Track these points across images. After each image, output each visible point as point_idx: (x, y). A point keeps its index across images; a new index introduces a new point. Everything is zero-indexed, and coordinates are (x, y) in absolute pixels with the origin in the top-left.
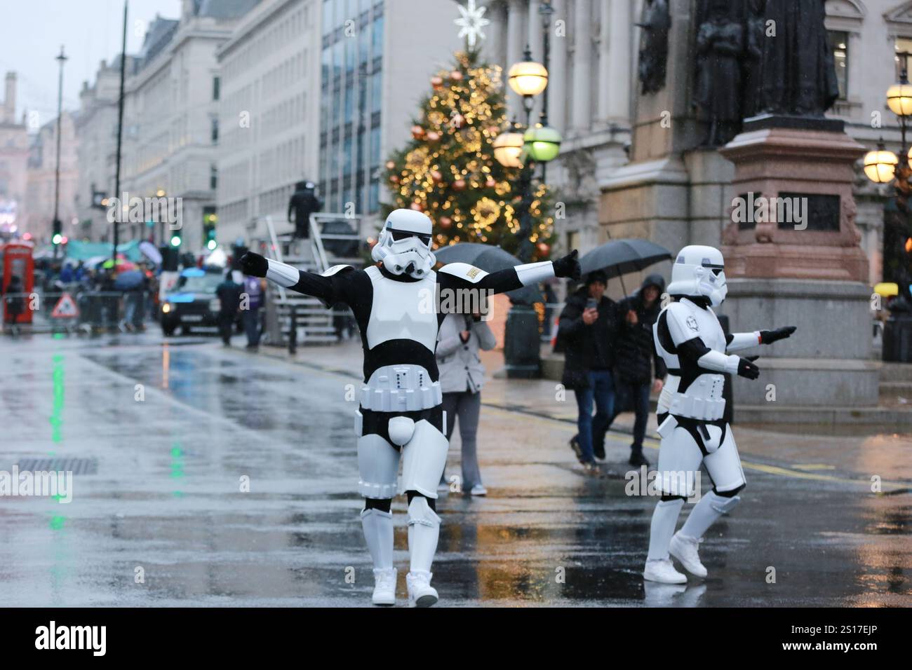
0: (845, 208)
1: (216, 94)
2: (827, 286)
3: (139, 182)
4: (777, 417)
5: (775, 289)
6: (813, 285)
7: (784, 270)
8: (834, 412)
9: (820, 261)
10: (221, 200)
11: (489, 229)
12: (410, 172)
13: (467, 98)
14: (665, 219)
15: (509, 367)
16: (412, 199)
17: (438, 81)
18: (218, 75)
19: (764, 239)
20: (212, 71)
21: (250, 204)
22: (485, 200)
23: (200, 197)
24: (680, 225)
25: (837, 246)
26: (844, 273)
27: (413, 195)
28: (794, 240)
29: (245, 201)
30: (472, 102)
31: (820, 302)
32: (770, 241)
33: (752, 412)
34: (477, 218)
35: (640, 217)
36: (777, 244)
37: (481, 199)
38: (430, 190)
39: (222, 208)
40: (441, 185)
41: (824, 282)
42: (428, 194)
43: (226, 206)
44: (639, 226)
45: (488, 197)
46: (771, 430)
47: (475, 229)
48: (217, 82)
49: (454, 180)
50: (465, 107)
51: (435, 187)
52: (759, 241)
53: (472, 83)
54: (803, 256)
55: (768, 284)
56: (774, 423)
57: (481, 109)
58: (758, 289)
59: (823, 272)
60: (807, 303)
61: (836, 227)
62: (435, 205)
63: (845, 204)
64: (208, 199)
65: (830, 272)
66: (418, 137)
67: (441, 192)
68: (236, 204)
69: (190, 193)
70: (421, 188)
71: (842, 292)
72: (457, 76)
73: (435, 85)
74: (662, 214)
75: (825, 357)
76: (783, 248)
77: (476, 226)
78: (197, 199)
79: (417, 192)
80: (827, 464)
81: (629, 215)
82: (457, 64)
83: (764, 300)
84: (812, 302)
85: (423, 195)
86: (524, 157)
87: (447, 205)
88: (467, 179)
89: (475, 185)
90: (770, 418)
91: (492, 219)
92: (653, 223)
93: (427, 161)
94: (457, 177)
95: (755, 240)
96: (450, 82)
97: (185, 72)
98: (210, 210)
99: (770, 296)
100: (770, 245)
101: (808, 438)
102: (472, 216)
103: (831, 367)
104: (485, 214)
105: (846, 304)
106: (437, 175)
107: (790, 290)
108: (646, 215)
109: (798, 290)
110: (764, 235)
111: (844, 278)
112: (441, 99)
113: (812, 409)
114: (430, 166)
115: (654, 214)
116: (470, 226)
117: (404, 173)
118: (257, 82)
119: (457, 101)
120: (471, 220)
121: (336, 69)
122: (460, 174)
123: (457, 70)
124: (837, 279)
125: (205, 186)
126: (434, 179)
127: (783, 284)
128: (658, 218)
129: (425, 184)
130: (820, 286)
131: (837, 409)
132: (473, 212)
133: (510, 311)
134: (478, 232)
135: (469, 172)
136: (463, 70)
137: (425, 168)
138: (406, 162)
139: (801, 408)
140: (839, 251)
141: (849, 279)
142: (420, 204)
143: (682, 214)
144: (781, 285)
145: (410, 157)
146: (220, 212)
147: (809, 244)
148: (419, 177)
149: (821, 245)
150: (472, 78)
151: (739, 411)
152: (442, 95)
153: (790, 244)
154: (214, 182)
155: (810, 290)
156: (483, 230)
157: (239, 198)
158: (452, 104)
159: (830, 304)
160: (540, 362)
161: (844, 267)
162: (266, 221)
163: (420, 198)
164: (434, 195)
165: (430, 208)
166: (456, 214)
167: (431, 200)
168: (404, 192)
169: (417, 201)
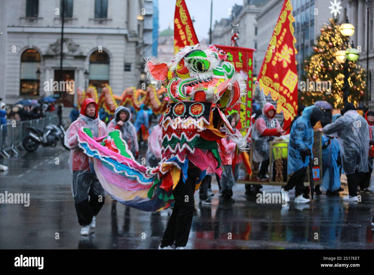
1: (256, 33)
10: (258, 72)
11: (342, 86)
12: (313, 64)
13: (334, 36)
16: (313, 74)
17: (323, 30)
18: (257, 26)
20: (255, 24)
27: (314, 72)
30: (335, 38)
34: (337, 81)
37: (339, 74)
38: (320, 71)
39: (258, 75)
40: (324, 69)
42: (319, 72)
45: (341, 73)
47: (336, 86)
48: (256, 29)
49: (329, 67)
50: (333, 39)
51: (322, 70)
53: (335, 30)
57: (339, 40)
62: (322, 76)
64: (253, 72)
66: (316, 51)
67: (324, 72)
70: (316, 70)
72: (330, 28)
73: (322, 31)
77: (337, 84)
82: (330, 23)
85: (317, 72)
86: (346, 59)
87: (326, 76)
88: (333, 67)
89: (337, 69)
91: (342, 82)
93: (319, 60)
94: (330, 66)
96: (327, 30)
97: (245, 25)
98: (254, 76)
102: (336, 81)
104: (340, 80)
106: (322, 65)
112: (324, 36)
114: (320, 62)
116: (335, 84)
117: (311, 64)
118: (270, 28)
119: (330, 38)
120: (335, 82)
121: (298, 24)
122: (331, 64)
123: (330, 26)
126: (321, 67)
129: (318, 69)
132: (336, 79)
134: (338, 86)
135: (334, 64)
136: (332, 25)
137: (318, 63)
138: (311, 60)
142: (317, 76)
145: (312, 58)
148: (316, 66)
150: (336, 28)
152: (325, 35)
154: (255, 66)
156: (340, 86)
158: (328, 38)
163: (316, 74)
164: (321, 73)
165: (320, 78)
166: (329, 80)
167: (320, 74)
168: (310, 71)
169: (315, 75)
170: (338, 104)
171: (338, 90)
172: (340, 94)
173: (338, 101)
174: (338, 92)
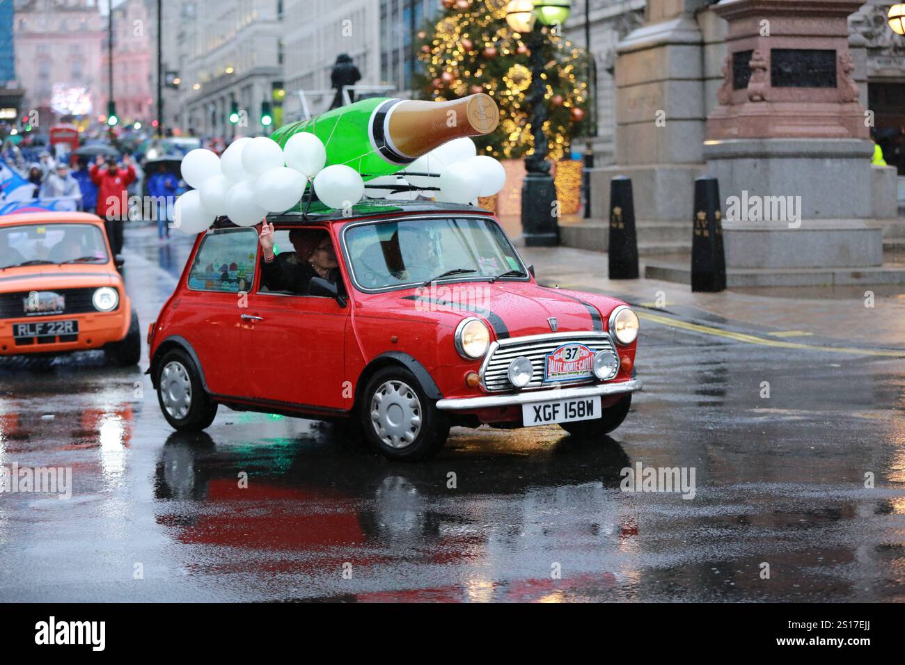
0: (841, 63)
2: (824, 144)
3: (209, 60)
4: (773, 281)
5: (769, 149)
6: (809, 143)
7: (779, 129)
8: (833, 274)
9: (816, 119)
10: (288, 75)
11: (522, 96)
12: (441, 41)
14: (680, 79)
15: (526, 235)
16: (443, 68)
19: (758, 98)
21: (315, 77)
22: (517, 66)
23: (268, 72)
24: (696, 86)
25: (834, 102)
26: (841, 130)
27: (445, 64)
28: (789, 98)
29: (311, 75)
31: (818, 160)
32: (763, 99)
33: (747, 276)
34: (509, 84)
35: (654, 79)
36: (771, 102)
37: (513, 66)
38: (461, 59)
39: (289, 82)
40: (471, 53)
41: (820, 140)
42: (459, 63)
43: (293, 81)
44: (654, 87)
45: (520, 64)
46: (763, 295)
47: (507, 97)
49: (485, 48)
51: (467, 57)
52: (751, 100)
54: (798, 114)
55: (761, 143)
56: (770, 287)
58: (752, 150)
59: (820, 130)
60: (803, 162)
61: (832, 83)
62: (467, 73)
63: (841, 58)
64: (275, 75)
65: (827, 130)
66: (448, 6)
67: (472, 60)
68: (302, 78)
69: (258, 69)
70: (452, 58)
71: (840, 150)
74: (675, 75)
75: (824, 218)
76: (778, 106)
77: (508, 93)
78: (266, 75)
79: (448, 61)
80: (807, 330)
81: (644, 77)
83: (758, 161)
84: (810, 160)
85: (454, 63)
87: (479, 74)
88: (497, 46)
89: (506, 52)
90: (767, 283)
91: (525, 85)
92: (667, 84)
93: (458, 30)
94: (488, 45)
95: (748, 100)
98: (278, 85)
99: (764, 156)
100: (764, 104)
101: (800, 302)
102: (504, 83)
103: (830, 228)
104: (517, 81)
105: (845, 162)
106: (468, 44)
107: (785, 149)
108: (660, 76)
109: (792, 149)
110: (756, 94)
111: (841, 136)
113: (811, 271)
114: (461, 35)
115: (667, 76)
116: (502, 93)
117: (435, 43)
120: (503, 86)
122: (491, 41)
124: (835, 136)
125: (272, 62)
126: (465, 48)
127: (777, 144)
128: (671, 79)
129: (456, 53)
130: (816, 144)
131: (837, 271)
132: (505, 79)
133: (527, 179)
134: (511, 98)
135: (500, 39)
137: (456, 37)
138: (436, 31)
139: (799, 271)
140: (837, 107)
141: (847, 136)
142: (453, 73)
143: (697, 74)
144: (773, 144)
145: (440, 27)
146: (287, 87)
147: (804, 101)
148: (450, 46)
149: (818, 102)
151: (734, 275)
153: (784, 101)
154: (281, 59)
155: (805, 149)
156: (516, 97)
157: (305, 71)
159: (828, 162)
160: (557, 230)
161: (842, 125)
162: (298, 96)
163: (452, 67)
164: (465, 63)
165: (461, 77)
166: (487, 82)
167: (462, 68)
168: (435, 62)
169: (449, 70)
170: (513, 144)
171: (511, 109)
172: (517, 119)
173: (513, 137)
174: (513, 115)
